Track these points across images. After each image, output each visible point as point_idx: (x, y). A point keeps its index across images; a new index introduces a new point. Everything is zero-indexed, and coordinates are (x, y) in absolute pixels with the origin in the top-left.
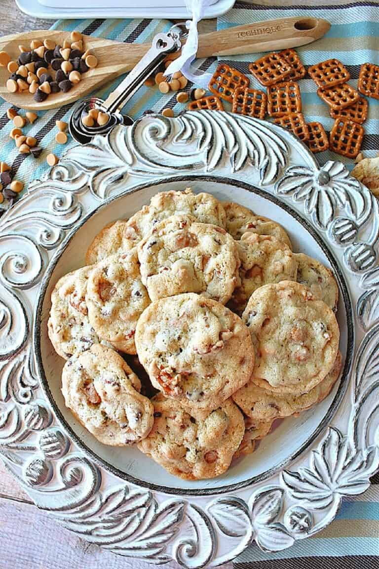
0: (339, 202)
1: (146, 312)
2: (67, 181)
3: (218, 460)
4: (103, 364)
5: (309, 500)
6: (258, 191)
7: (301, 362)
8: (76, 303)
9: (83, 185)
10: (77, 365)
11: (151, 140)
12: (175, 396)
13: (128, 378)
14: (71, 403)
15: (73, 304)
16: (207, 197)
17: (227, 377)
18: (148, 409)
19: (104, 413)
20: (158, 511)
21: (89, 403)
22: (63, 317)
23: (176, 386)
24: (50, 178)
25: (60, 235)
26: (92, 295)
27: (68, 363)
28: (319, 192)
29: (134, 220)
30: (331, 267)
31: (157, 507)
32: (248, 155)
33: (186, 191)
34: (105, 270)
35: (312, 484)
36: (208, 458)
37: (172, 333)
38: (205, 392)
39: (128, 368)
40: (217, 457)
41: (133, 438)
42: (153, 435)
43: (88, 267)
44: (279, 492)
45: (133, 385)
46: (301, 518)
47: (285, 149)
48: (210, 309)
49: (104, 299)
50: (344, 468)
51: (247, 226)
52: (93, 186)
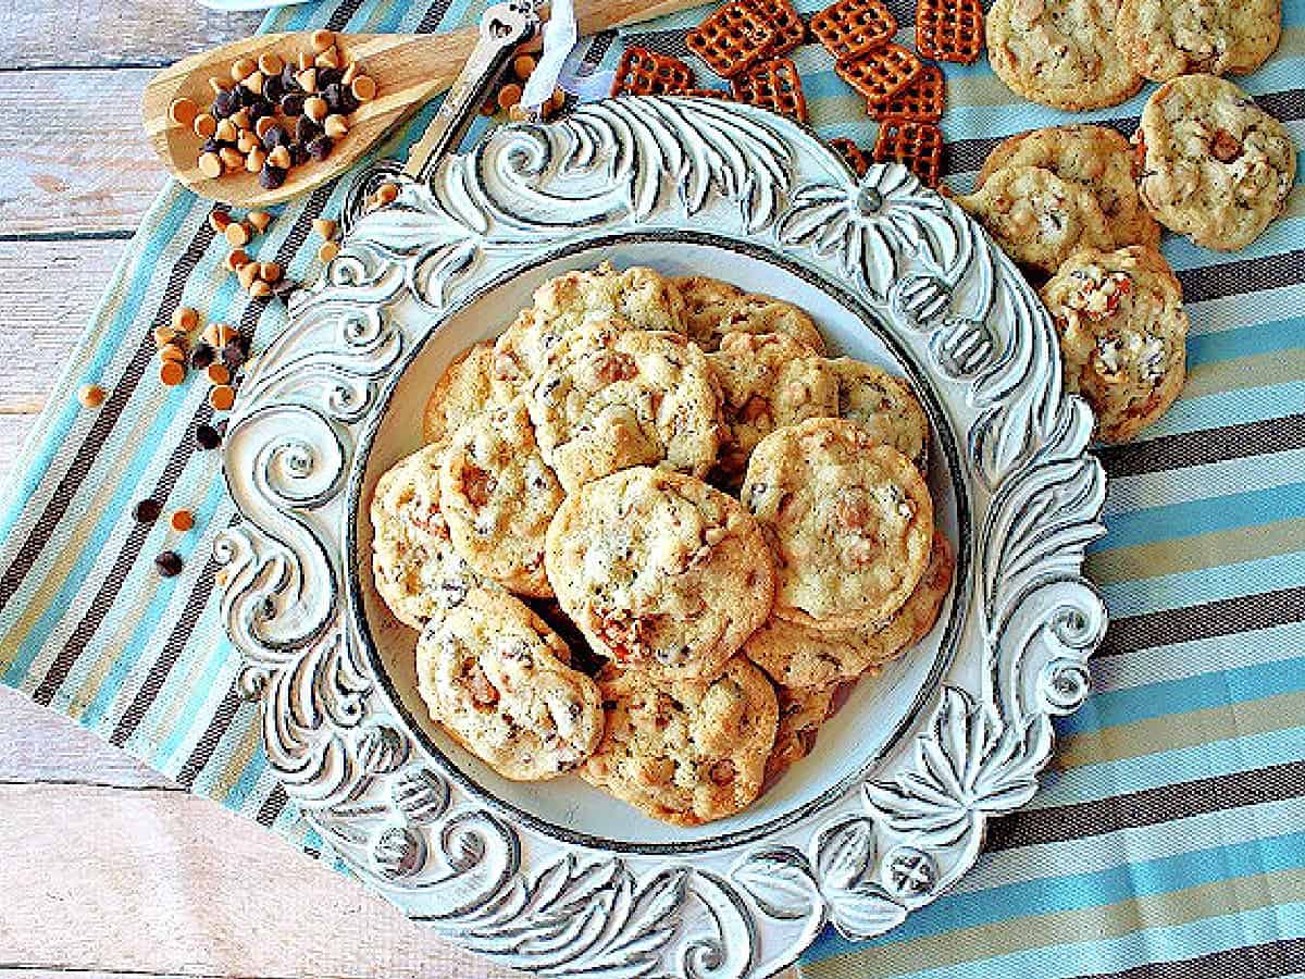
0: (906, 245)
1: (560, 517)
2: (363, 285)
3: (737, 778)
4: (494, 624)
5: (924, 830)
6: (739, 247)
7: (863, 565)
8: (423, 518)
9: (396, 286)
10: (443, 635)
11: (515, 176)
12: (637, 662)
13: (544, 641)
14: (442, 710)
15: (416, 523)
16: (644, 274)
17: (728, 613)
18: (591, 696)
19: (508, 718)
20: (638, 892)
21: (477, 704)
22: (401, 548)
23: (635, 642)
24: (330, 283)
25: (368, 393)
26: (453, 499)
27: (426, 634)
28: (864, 230)
29: (508, 341)
30: (907, 376)
31: (633, 884)
32: (712, 177)
33: (602, 270)
34: (470, 448)
35: (924, 800)
36: (717, 776)
37: (613, 546)
38: (691, 646)
39: (541, 624)
40: (735, 773)
41: (569, 756)
42: (606, 748)
43: (434, 446)
44: (865, 825)
45: (555, 653)
46: (913, 866)
47: (785, 154)
48: (677, 491)
49: (477, 503)
50: (983, 761)
51: (729, 320)
52: (417, 286)
